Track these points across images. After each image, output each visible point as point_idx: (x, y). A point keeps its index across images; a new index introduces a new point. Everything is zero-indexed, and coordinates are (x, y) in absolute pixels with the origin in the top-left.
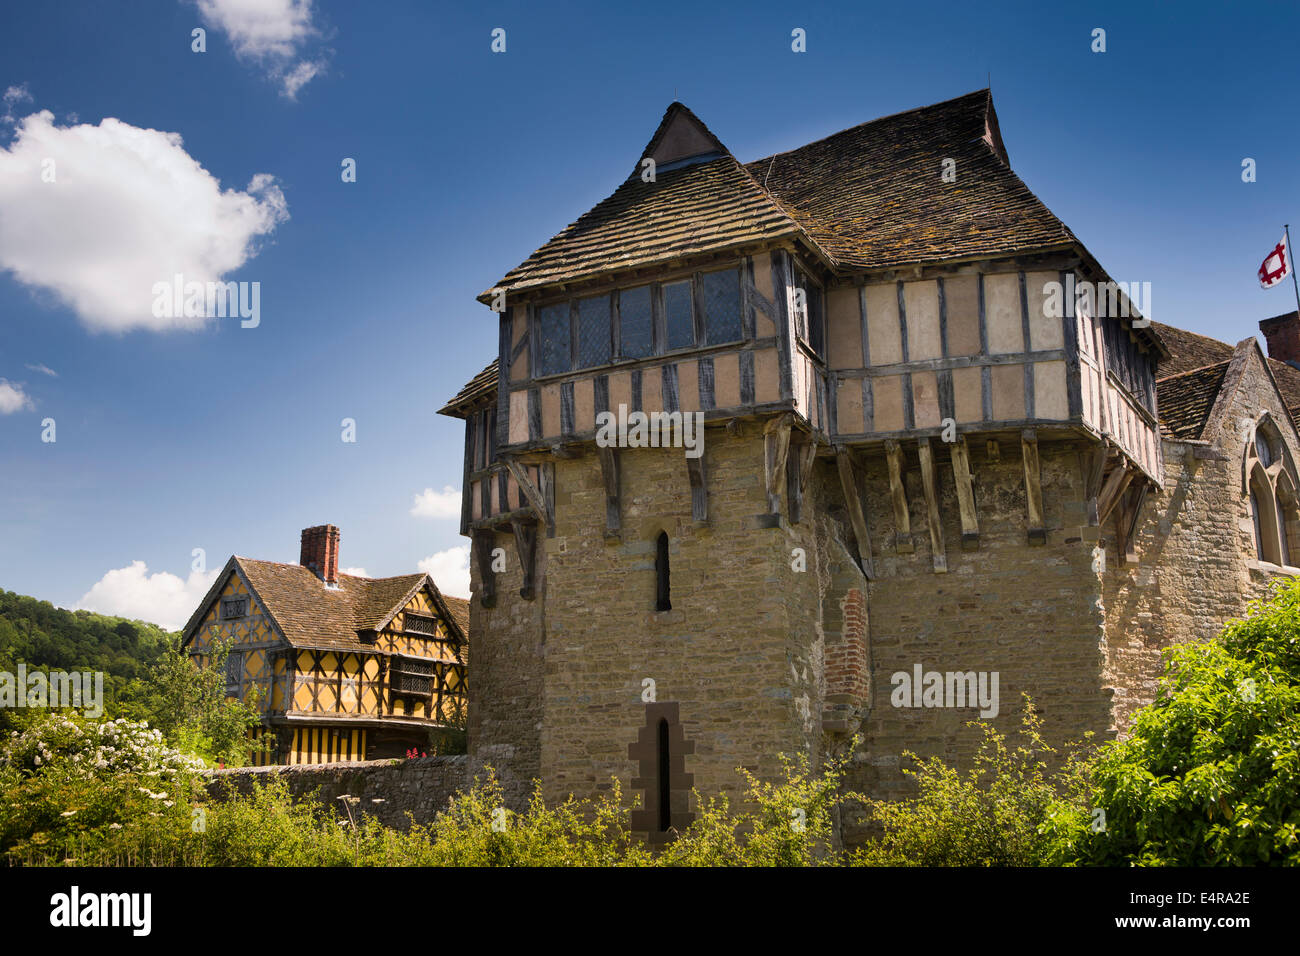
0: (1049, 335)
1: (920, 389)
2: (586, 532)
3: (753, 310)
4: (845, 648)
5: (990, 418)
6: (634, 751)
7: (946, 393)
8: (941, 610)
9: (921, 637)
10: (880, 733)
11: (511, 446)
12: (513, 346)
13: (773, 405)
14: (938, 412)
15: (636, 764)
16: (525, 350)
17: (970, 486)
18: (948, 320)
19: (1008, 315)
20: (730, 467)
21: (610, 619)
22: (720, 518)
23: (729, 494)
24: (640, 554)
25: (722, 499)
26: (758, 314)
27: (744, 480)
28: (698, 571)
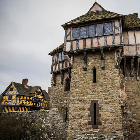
1: (138, 48)
2: (79, 68)
4: (124, 92)
6: (89, 109)
8: (138, 86)
9: (135, 91)
10: (128, 107)
11: (66, 51)
12: (68, 34)
15: (89, 112)
20: (108, 57)
21: (84, 84)
22: (106, 66)
23: (108, 62)
24: (90, 72)
25: (107, 62)
26: (116, 29)
27: (111, 59)
28: (102, 75)
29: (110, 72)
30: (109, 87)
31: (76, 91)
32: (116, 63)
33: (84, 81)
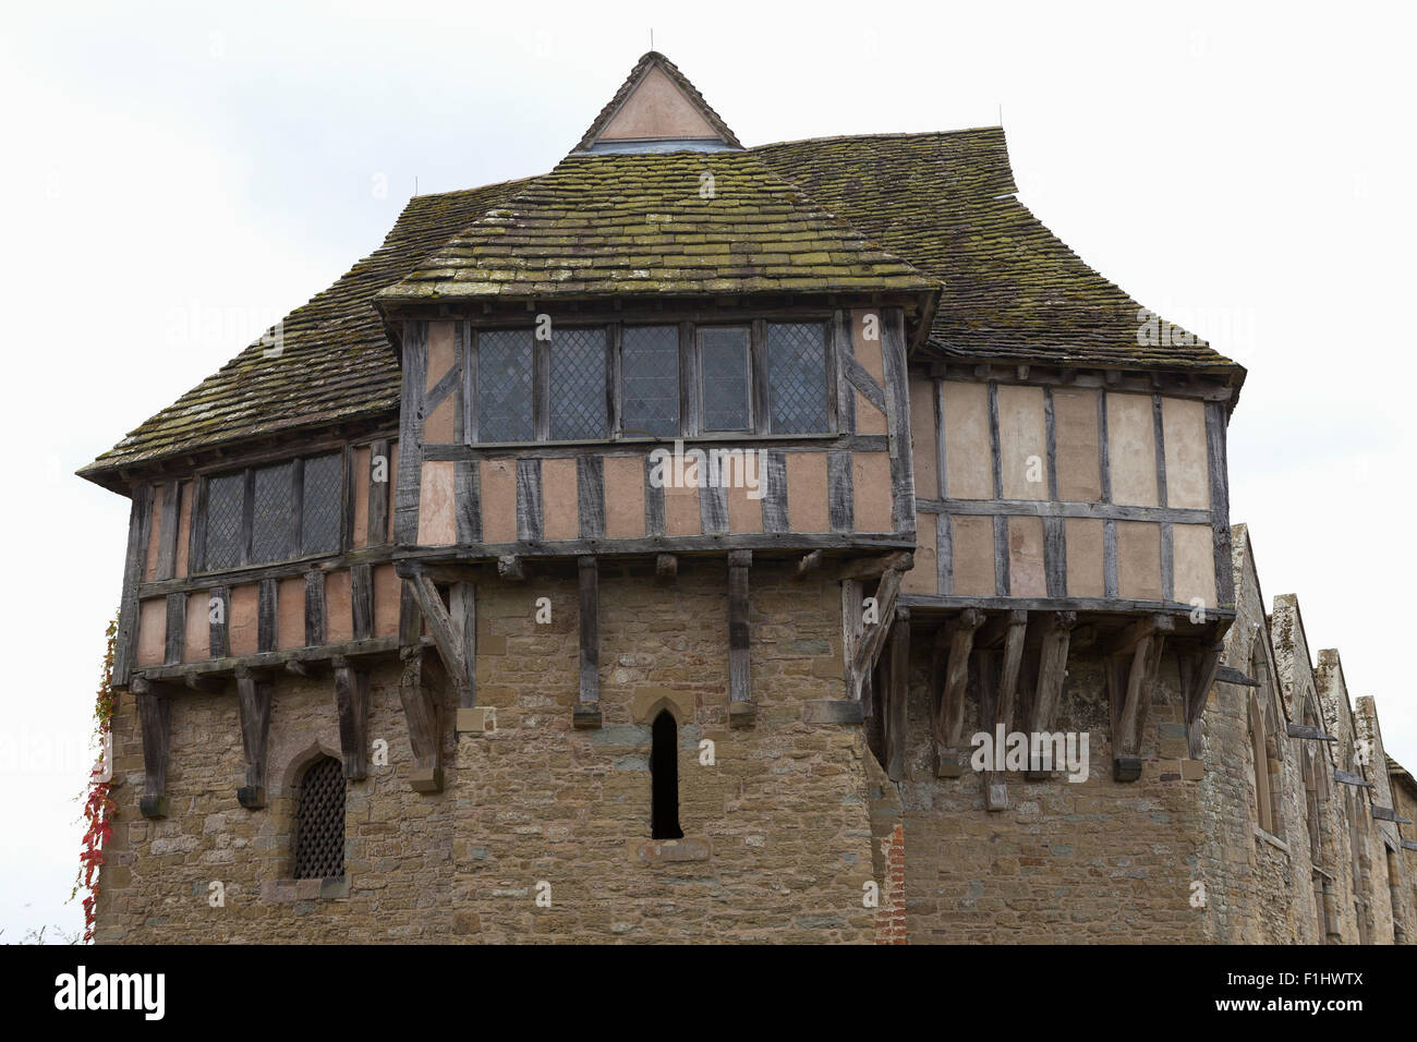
0: (1190, 489)
1: (1019, 540)
2: (532, 702)
3: (851, 391)
4: (889, 914)
5: (1114, 593)
7: (1056, 551)
8: (995, 865)
9: (967, 903)
11: (421, 549)
12: (430, 385)
13: (883, 537)
14: (1043, 576)
16: (453, 394)
17: (1060, 687)
18: (1057, 447)
19: (1137, 452)
20: (785, 624)
21: (573, 848)
22: (768, 702)
23: (782, 665)
24: (632, 746)
25: (773, 671)
26: (859, 397)
27: (807, 646)
28: (733, 780)
29: (796, 758)
30: (789, 884)
31: (502, 903)
32: (849, 683)
33: (573, 824)
